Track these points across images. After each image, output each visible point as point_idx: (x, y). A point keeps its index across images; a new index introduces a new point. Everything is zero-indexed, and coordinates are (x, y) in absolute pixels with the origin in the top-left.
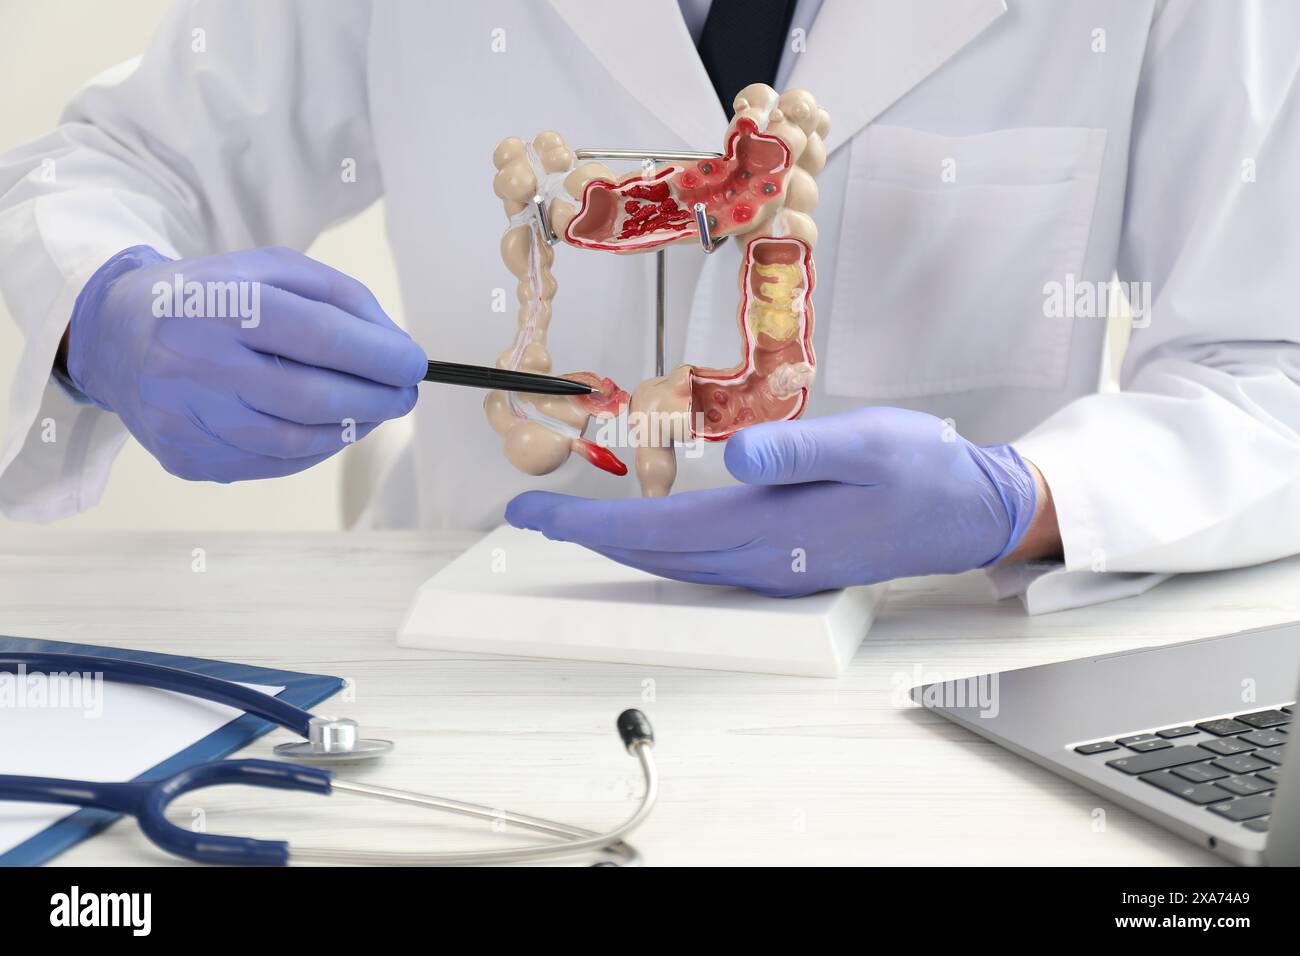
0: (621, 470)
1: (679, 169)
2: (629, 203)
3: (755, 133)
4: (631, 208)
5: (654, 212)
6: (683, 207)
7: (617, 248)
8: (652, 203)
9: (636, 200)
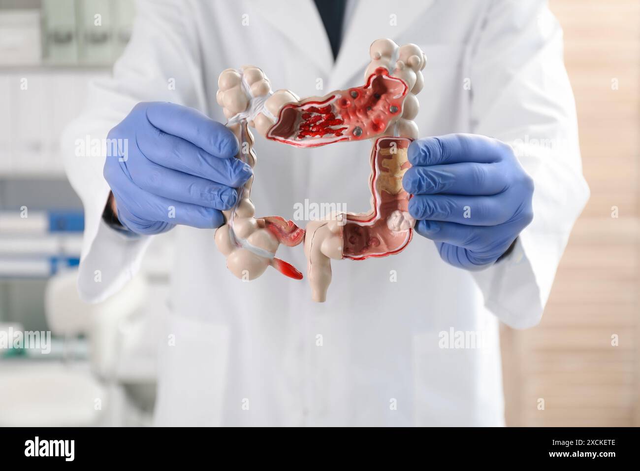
0: (298, 276)
1: (338, 97)
3: (387, 76)
5: (320, 120)
8: (319, 115)
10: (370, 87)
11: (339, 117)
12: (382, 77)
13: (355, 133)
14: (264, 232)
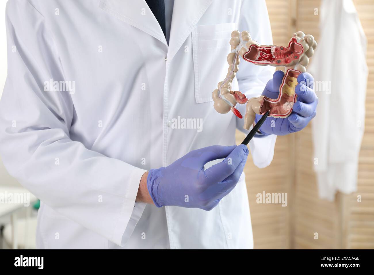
0: (241, 117)
1: (274, 47)
2: (261, 53)
3: (296, 43)
4: (261, 54)
5: (266, 57)
6: (274, 57)
7: (255, 63)
8: (267, 54)
9: (263, 52)
10: (290, 48)
12: (294, 43)
14: (232, 95)
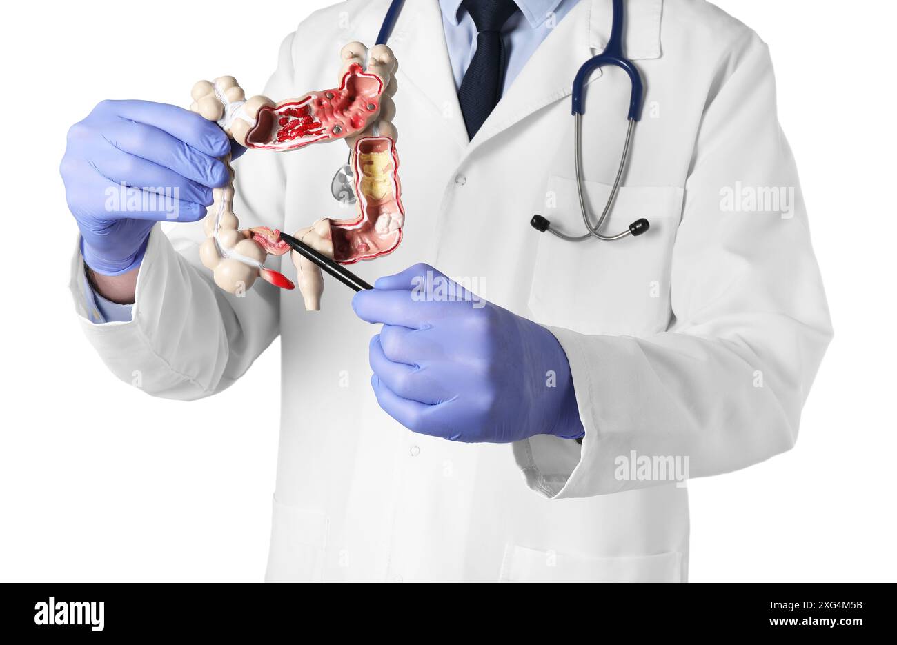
11: (317, 120)
13: (335, 132)
